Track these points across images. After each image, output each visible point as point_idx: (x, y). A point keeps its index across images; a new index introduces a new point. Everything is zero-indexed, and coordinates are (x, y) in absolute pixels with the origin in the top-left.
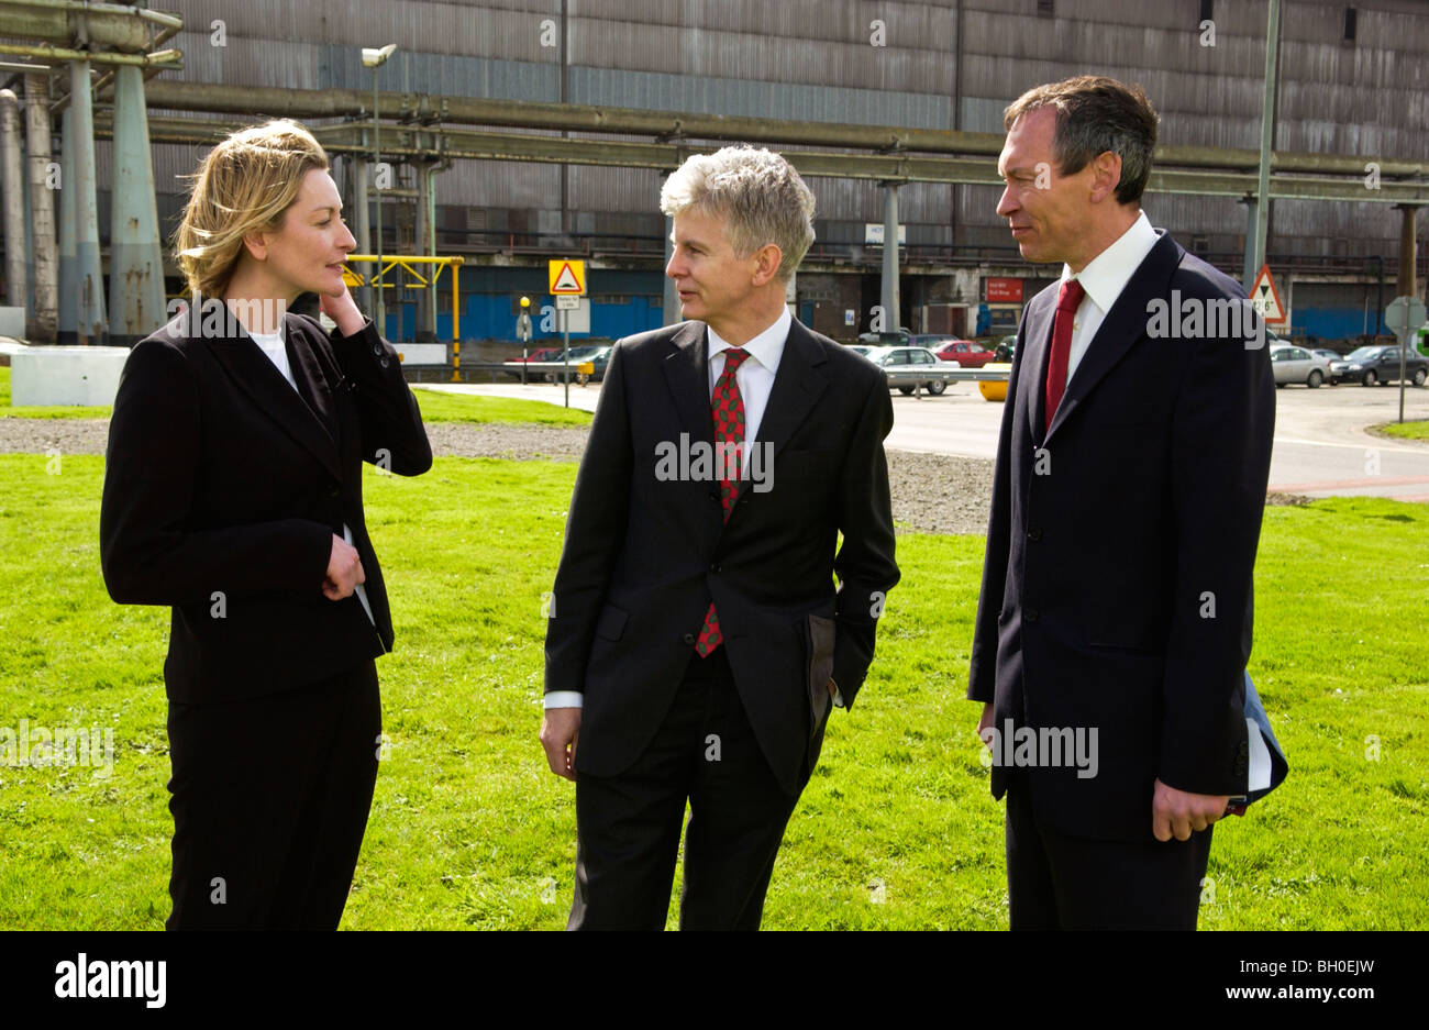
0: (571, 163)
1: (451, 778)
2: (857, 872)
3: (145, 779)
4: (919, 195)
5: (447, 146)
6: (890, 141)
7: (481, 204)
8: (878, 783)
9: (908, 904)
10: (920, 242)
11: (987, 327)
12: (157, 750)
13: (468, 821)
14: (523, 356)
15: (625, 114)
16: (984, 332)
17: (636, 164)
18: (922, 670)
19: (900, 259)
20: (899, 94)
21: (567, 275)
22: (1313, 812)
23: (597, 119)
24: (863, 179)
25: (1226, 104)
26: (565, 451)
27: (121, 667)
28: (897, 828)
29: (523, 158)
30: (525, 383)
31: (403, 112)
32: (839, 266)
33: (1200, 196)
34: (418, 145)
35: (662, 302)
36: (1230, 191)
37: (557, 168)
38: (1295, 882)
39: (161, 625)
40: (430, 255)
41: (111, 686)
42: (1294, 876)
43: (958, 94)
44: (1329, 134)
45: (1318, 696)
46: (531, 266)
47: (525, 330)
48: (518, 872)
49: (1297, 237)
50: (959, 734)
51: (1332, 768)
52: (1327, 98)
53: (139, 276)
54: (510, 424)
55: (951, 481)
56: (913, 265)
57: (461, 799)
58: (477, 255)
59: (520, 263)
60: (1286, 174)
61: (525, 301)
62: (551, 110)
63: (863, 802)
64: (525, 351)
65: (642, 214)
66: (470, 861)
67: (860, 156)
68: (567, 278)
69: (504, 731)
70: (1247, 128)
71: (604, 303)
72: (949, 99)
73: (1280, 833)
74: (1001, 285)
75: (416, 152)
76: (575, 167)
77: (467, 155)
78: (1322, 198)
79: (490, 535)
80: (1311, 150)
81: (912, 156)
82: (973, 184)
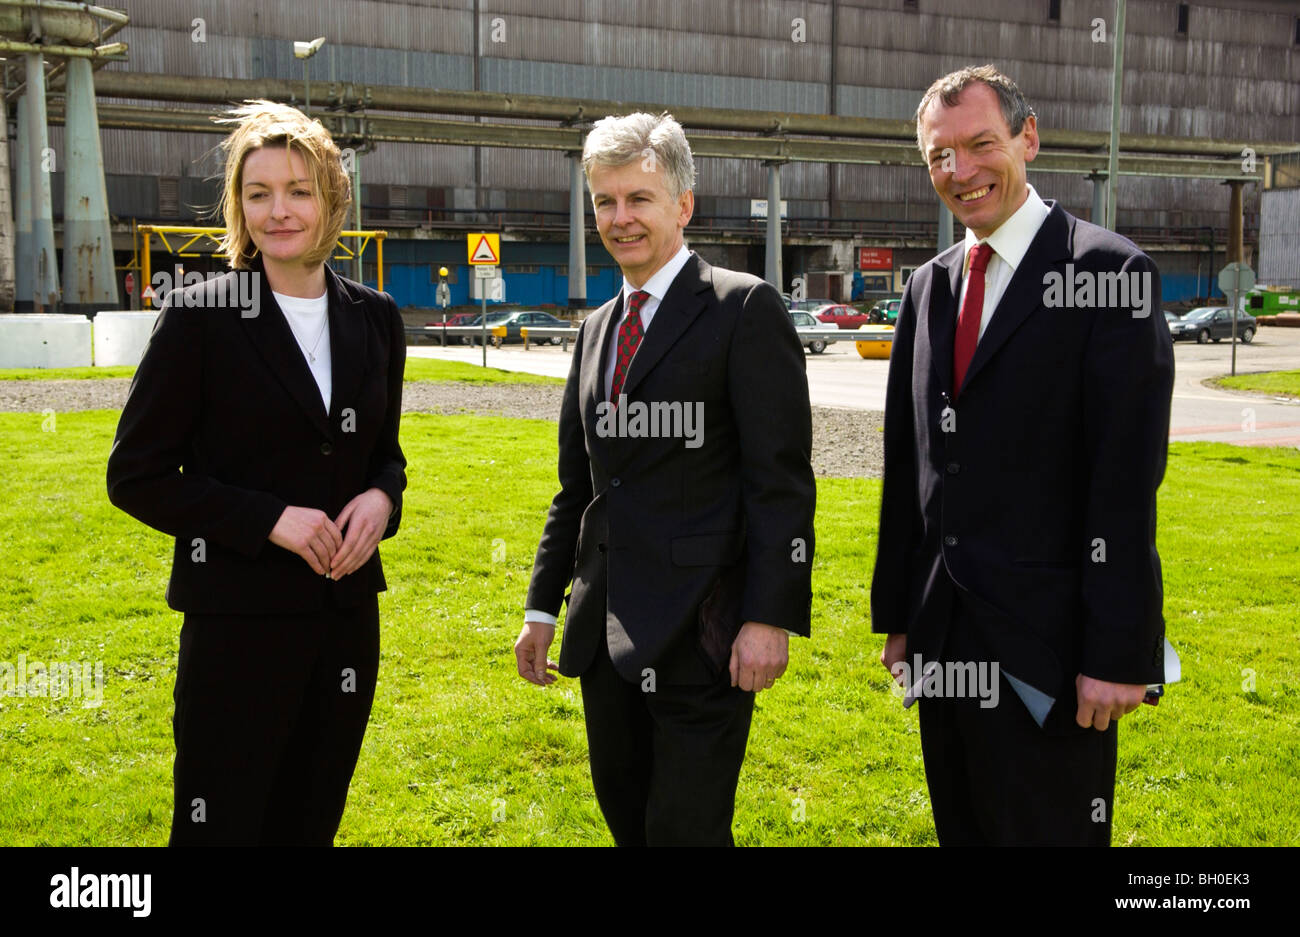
0: (484, 146)
1: (409, 698)
2: (779, 775)
3: (132, 702)
4: (799, 174)
5: (371, 130)
6: (773, 124)
7: (402, 183)
8: (792, 698)
9: (826, 802)
10: (800, 216)
11: (861, 293)
12: (140, 676)
13: (428, 736)
14: (442, 320)
15: (532, 101)
16: (859, 297)
17: (543, 146)
18: (823, 598)
19: (783, 232)
20: (780, 82)
21: (483, 247)
22: (1178, 718)
23: (507, 106)
24: (748, 159)
25: (1073, 90)
26: (487, 406)
27: (101, 602)
28: (812, 736)
29: (440, 141)
30: (445, 346)
31: (330, 99)
32: (727, 237)
33: (1051, 173)
34: (345, 129)
35: (568, 272)
36: (1079, 169)
37: (471, 150)
38: (1166, 779)
39: (135, 564)
40: (356, 230)
41: (93, 619)
42: (1166, 774)
43: (833, 82)
44: (1165, 118)
45: (1176, 617)
46: (448, 238)
47: (444, 297)
48: (475, 780)
49: (1138, 210)
50: (861, 654)
51: (1192, 680)
52: (1162, 85)
53: (91, 249)
54: (434, 382)
55: (836, 430)
56: (793, 237)
57: (419, 716)
58: (399, 229)
59: (438, 237)
60: (1127, 154)
61: (444, 271)
62: (465, 97)
63: (780, 714)
64: (445, 316)
65: (549, 192)
66: (433, 770)
67: (745, 139)
68: (484, 250)
69: (453, 656)
70: (1092, 112)
71: (515, 272)
72: (825, 86)
73: (1150, 737)
74: (873, 254)
75: (342, 135)
76: (487, 149)
77: (389, 138)
78: (1159, 175)
79: (426, 481)
80: (1149, 131)
81: (793, 138)
82: (847, 163)
